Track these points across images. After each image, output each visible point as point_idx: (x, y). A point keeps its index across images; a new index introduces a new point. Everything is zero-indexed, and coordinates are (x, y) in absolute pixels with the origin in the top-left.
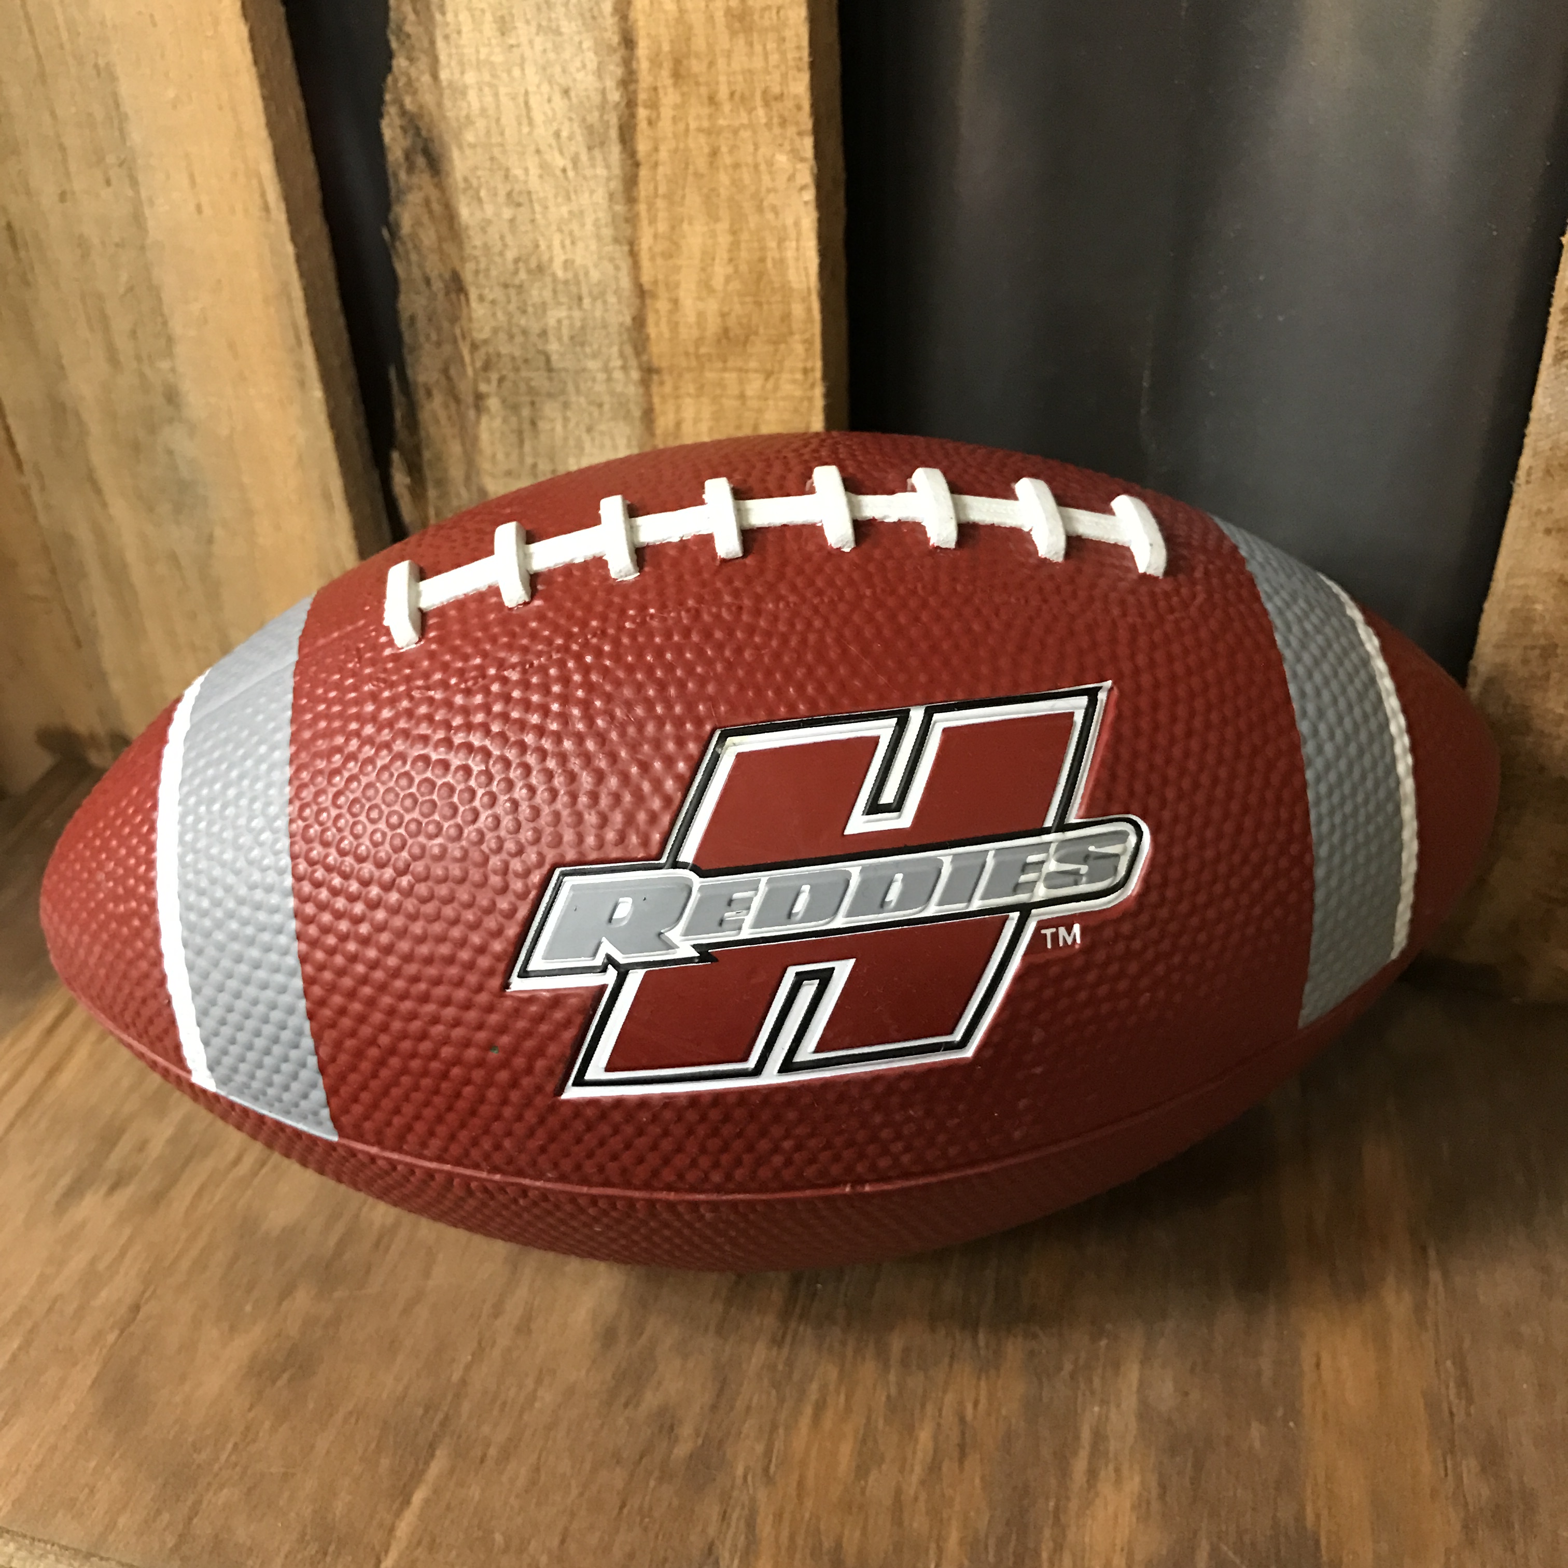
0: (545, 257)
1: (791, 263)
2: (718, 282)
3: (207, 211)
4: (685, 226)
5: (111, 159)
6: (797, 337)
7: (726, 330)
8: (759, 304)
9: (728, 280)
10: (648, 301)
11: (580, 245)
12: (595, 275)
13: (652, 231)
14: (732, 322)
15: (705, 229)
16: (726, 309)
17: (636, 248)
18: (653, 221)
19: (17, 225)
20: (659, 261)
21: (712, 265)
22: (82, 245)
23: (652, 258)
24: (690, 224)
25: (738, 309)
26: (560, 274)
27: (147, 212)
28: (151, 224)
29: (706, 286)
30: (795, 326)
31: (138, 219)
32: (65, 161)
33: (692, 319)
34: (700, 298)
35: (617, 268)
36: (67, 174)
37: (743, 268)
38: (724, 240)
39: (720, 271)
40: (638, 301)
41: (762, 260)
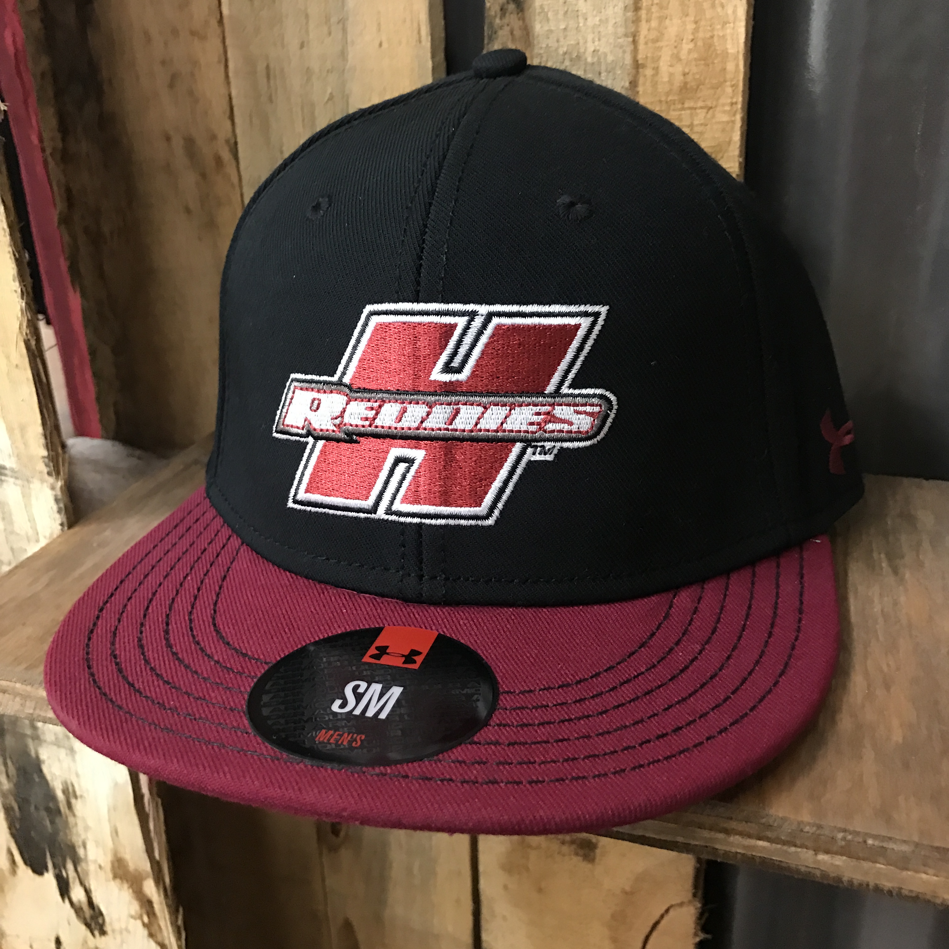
0: (582, 50)
1: (729, 37)
2: (683, 55)
3: (385, 45)
4: (667, 22)
5: (334, 20)
6: (728, 83)
7: (686, 83)
8: (707, 65)
9: (690, 51)
10: (641, 70)
11: (603, 40)
12: (610, 58)
13: (647, 27)
14: (689, 78)
15: (679, 21)
16: (687, 70)
17: (637, 38)
18: (648, 21)
19: (272, 66)
20: (650, 44)
21: (682, 44)
22: (308, 72)
23: (646, 43)
24: (671, 20)
25: (694, 70)
26: (589, 60)
27: (349, 48)
28: (350, 56)
29: (677, 58)
30: (728, 76)
31: (343, 55)
32: (307, 23)
33: (666, 79)
34: (671, 66)
35: (624, 52)
36: (307, 32)
37: (700, 43)
38: (690, 27)
39: (686, 46)
40: (634, 71)
41: (712, 37)
